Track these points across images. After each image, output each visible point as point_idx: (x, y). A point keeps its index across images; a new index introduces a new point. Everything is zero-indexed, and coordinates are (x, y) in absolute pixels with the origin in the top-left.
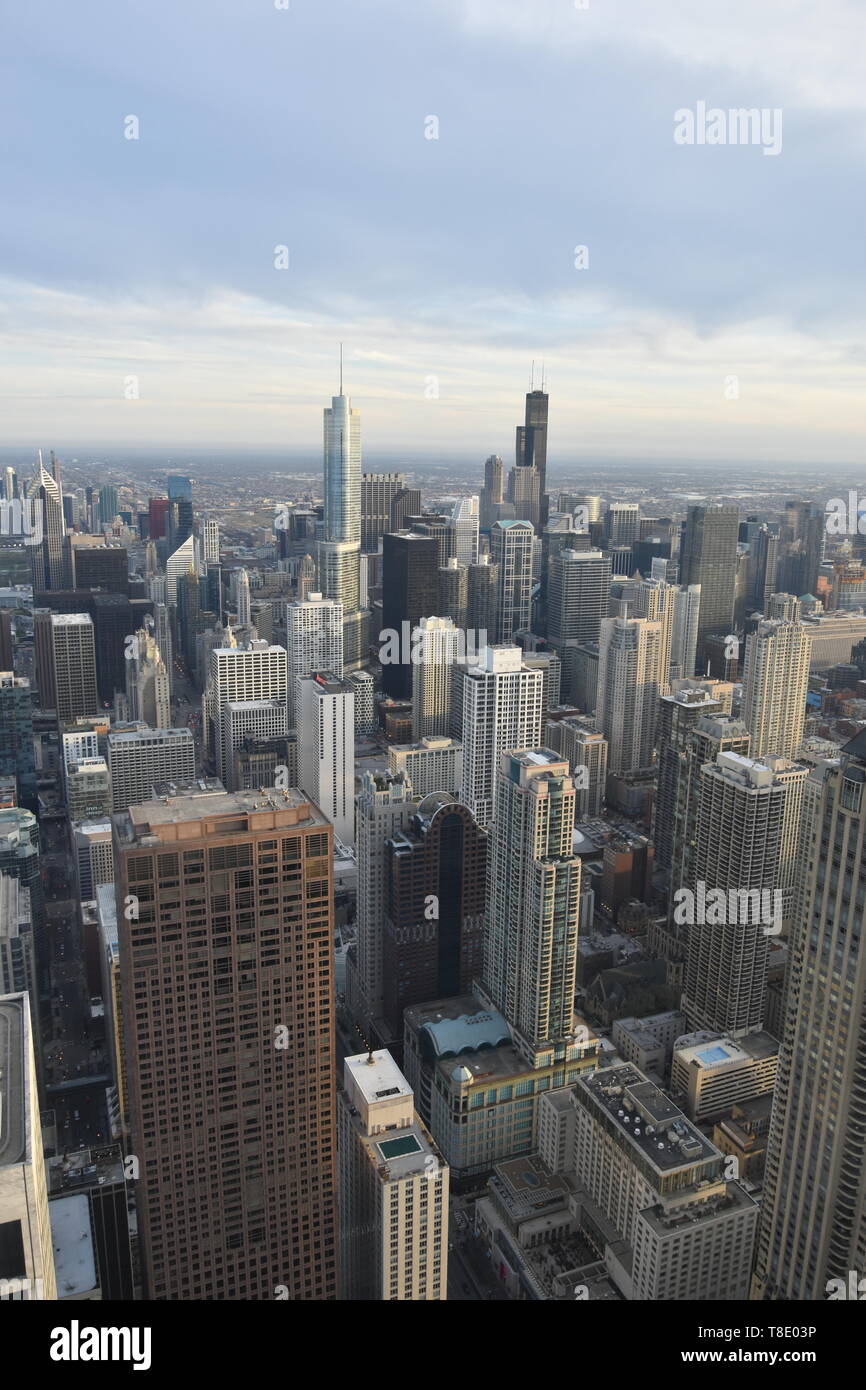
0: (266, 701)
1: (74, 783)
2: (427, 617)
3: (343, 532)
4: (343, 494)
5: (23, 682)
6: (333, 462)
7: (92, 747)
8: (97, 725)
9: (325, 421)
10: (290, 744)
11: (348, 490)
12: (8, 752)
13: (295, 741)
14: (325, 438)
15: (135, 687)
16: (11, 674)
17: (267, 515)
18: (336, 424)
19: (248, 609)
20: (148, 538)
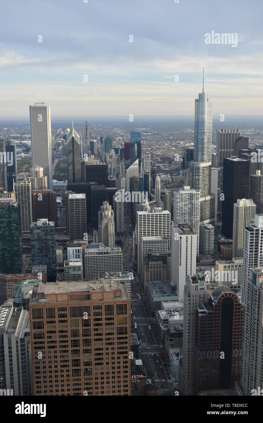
0: (160, 237)
1: (67, 270)
2: (241, 198)
3: (203, 157)
4: (203, 139)
5: (52, 224)
6: (199, 124)
7: (80, 254)
8: (82, 244)
9: (195, 105)
10: (168, 257)
11: (206, 137)
12: (44, 254)
13: (170, 256)
14: (195, 113)
15: (101, 228)
16: (47, 220)
17: (181, 149)
18: (200, 106)
19: (160, 193)
20: (124, 159)
